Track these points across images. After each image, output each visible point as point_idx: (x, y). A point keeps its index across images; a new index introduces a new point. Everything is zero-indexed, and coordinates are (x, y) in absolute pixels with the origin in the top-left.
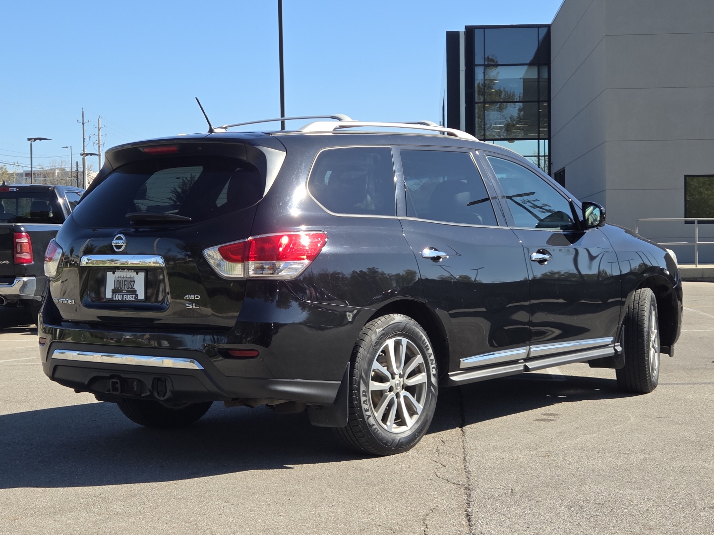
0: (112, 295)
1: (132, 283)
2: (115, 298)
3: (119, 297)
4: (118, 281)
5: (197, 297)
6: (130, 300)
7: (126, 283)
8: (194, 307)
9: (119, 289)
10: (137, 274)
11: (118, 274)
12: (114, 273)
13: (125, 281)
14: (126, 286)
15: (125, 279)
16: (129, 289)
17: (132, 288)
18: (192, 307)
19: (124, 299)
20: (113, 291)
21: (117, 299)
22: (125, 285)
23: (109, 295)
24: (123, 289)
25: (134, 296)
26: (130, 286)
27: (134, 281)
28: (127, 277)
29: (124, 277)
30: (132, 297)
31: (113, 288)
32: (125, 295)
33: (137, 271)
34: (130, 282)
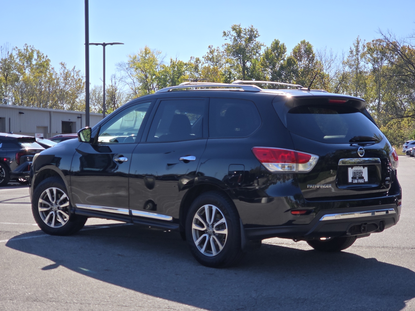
0: (352, 180)
1: (361, 173)
3: (356, 181)
4: (354, 172)
5: (389, 178)
6: (362, 182)
7: (358, 173)
9: (355, 177)
10: (364, 168)
11: (355, 168)
12: (352, 168)
13: (357, 172)
14: (358, 175)
15: (357, 171)
16: (360, 177)
17: (361, 176)
18: (387, 183)
19: (359, 182)
20: (352, 178)
21: (355, 182)
22: (357, 174)
23: (350, 180)
24: (357, 177)
25: (363, 180)
26: (360, 175)
27: (362, 172)
28: (358, 170)
32: (359, 180)
33: (364, 166)
34: (360, 173)
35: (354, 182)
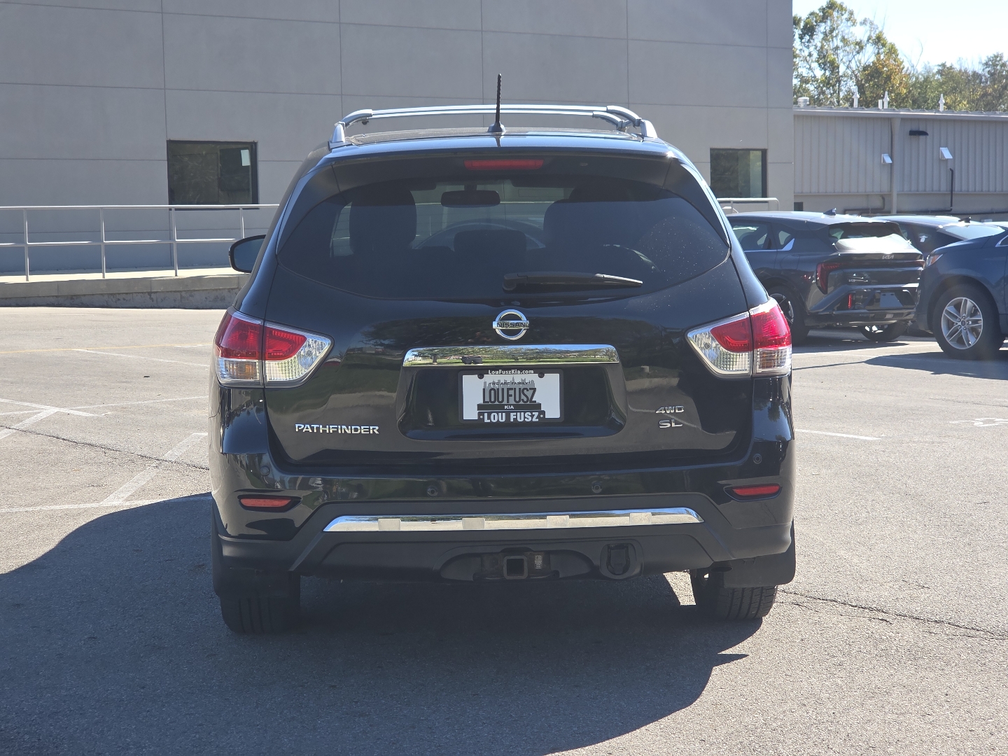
0: (480, 414)
1: (529, 394)
2: (489, 418)
3: (497, 418)
4: (492, 389)
5: (680, 409)
6: (528, 420)
7: (512, 392)
8: (673, 425)
9: (497, 403)
10: (540, 376)
11: (496, 377)
12: (480, 378)
13: (508, 389)
14: (512, 399)
15: (509, 386)
16: (522, 403)
17: (530, 400)
18: (669, 425)
19: (512, 420)
20: (481, 407)
21: (495, 421)
22: (509, 396)
23: (471, 414)
24: (505, 402)
25: (536, 414)
26: (524, 398)
27: (534, 390)
28: (512, 383)
29: (505, 383)
30: (532, 416)
31: (481, 402)
32: (512, 414)
33: (541, 371)
34: (522, 391)
35: (486, 420)
